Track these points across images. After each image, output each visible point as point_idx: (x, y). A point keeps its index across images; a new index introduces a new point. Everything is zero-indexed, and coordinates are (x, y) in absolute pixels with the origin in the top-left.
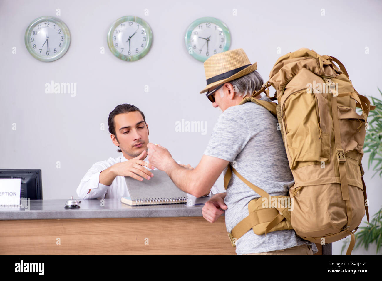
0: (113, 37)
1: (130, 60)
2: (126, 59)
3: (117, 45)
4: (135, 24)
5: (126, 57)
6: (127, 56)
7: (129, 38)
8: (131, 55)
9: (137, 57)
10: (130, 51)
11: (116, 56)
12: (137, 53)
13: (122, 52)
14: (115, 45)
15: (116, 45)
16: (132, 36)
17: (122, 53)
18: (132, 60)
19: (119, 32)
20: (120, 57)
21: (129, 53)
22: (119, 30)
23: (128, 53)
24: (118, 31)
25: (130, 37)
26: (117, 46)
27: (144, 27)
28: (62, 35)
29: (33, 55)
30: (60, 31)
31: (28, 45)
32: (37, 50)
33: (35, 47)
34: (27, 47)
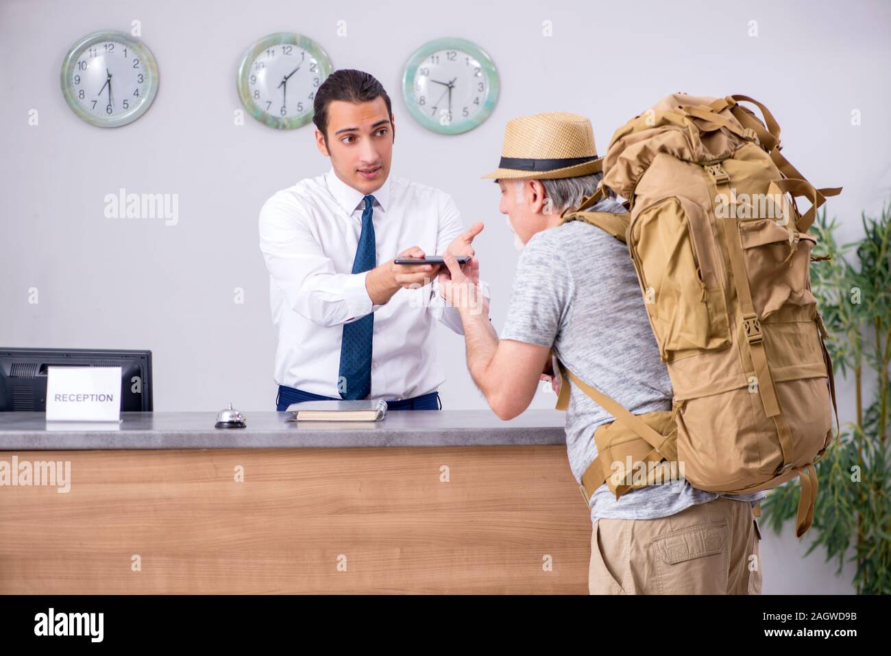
0: (250, 76)
1: (284, 127)
2: (277, 125)
3: (258, 94)
4: (296, 51)
5: (276, 119)
6: (279, 118)
7: (284, 80)
8: (288, 115)
9: (299, 119)
10: (284, 107)
11: (256, 118)
12: (299, 113)
13: (268, 109)
14: (253, 94)
15: (256, 94)
16: (291, 75)
17: (267, 112)
18: (288, 126)
19: (263, 67)
20: (264, 120)
21: (283, 113)
22: (262, 63)
23: (282, 111)
24: (261, 65)
25: (286, 78)
26: (257, 96)
27: (314, 57)
28: (140, 71)
29: (78, 112)
30: (136, 62)
31: (67, 90)
32: (86, 103)
33: (82, 96)
34: (65, 96)
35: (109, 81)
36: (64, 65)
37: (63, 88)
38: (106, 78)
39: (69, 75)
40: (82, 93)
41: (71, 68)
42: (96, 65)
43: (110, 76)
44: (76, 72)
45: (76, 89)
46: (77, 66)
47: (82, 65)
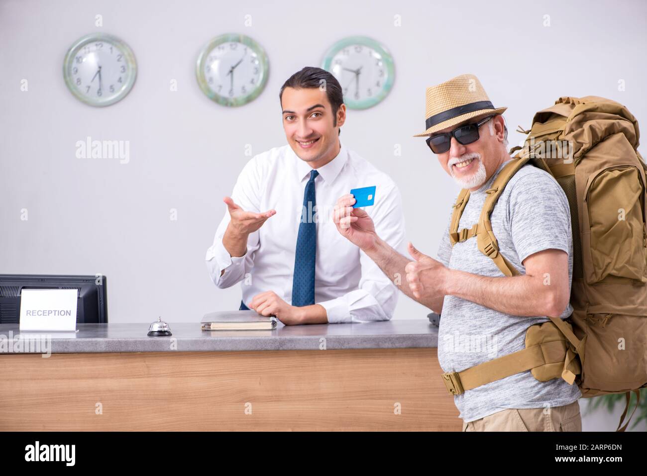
0: (206, 67)
1: (232, 105)
2: (226, 103)
3: (212, 80)
4: (241, 47)
5: (225, 99)
6: (228, 98)
7: (232, 70)
8: (235, 96)
9: (243, 99)
10: (232, 90)
11: (210, 98)
12: (243, 93)
13: (220, 90)
14: (208, 80)
16: (237, 66)
17: (219, 93)
18: (235, 104)
19: (215, 59)
20: (217, 100)
21: (231, 94)
22: (215, 56)
26: (211, 82)
27: (255, 52)
28: (122, 63)
29: (76, 95)
30: (119, 57)
31: (68, 79)
32: (82, 88)
33: (79, 83)
34: (67, 83)
35: (99, 72)
36: (65, 60)
37: (65, 77)
38: (97, 69)
39: (69, 67)
40: (79, 81)
41: (71, 62)
42: (90, 60)
43: (100, 67)
44: (74, 64)
45: (75, 77)
46: (75, 60)
47: (79, 60)
